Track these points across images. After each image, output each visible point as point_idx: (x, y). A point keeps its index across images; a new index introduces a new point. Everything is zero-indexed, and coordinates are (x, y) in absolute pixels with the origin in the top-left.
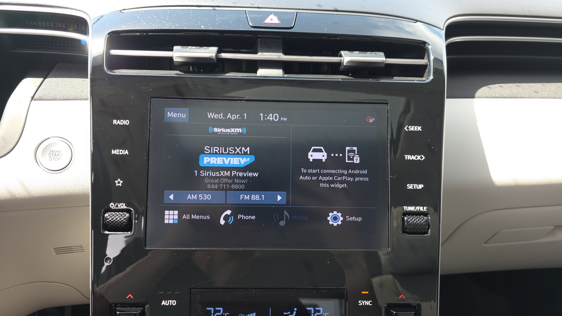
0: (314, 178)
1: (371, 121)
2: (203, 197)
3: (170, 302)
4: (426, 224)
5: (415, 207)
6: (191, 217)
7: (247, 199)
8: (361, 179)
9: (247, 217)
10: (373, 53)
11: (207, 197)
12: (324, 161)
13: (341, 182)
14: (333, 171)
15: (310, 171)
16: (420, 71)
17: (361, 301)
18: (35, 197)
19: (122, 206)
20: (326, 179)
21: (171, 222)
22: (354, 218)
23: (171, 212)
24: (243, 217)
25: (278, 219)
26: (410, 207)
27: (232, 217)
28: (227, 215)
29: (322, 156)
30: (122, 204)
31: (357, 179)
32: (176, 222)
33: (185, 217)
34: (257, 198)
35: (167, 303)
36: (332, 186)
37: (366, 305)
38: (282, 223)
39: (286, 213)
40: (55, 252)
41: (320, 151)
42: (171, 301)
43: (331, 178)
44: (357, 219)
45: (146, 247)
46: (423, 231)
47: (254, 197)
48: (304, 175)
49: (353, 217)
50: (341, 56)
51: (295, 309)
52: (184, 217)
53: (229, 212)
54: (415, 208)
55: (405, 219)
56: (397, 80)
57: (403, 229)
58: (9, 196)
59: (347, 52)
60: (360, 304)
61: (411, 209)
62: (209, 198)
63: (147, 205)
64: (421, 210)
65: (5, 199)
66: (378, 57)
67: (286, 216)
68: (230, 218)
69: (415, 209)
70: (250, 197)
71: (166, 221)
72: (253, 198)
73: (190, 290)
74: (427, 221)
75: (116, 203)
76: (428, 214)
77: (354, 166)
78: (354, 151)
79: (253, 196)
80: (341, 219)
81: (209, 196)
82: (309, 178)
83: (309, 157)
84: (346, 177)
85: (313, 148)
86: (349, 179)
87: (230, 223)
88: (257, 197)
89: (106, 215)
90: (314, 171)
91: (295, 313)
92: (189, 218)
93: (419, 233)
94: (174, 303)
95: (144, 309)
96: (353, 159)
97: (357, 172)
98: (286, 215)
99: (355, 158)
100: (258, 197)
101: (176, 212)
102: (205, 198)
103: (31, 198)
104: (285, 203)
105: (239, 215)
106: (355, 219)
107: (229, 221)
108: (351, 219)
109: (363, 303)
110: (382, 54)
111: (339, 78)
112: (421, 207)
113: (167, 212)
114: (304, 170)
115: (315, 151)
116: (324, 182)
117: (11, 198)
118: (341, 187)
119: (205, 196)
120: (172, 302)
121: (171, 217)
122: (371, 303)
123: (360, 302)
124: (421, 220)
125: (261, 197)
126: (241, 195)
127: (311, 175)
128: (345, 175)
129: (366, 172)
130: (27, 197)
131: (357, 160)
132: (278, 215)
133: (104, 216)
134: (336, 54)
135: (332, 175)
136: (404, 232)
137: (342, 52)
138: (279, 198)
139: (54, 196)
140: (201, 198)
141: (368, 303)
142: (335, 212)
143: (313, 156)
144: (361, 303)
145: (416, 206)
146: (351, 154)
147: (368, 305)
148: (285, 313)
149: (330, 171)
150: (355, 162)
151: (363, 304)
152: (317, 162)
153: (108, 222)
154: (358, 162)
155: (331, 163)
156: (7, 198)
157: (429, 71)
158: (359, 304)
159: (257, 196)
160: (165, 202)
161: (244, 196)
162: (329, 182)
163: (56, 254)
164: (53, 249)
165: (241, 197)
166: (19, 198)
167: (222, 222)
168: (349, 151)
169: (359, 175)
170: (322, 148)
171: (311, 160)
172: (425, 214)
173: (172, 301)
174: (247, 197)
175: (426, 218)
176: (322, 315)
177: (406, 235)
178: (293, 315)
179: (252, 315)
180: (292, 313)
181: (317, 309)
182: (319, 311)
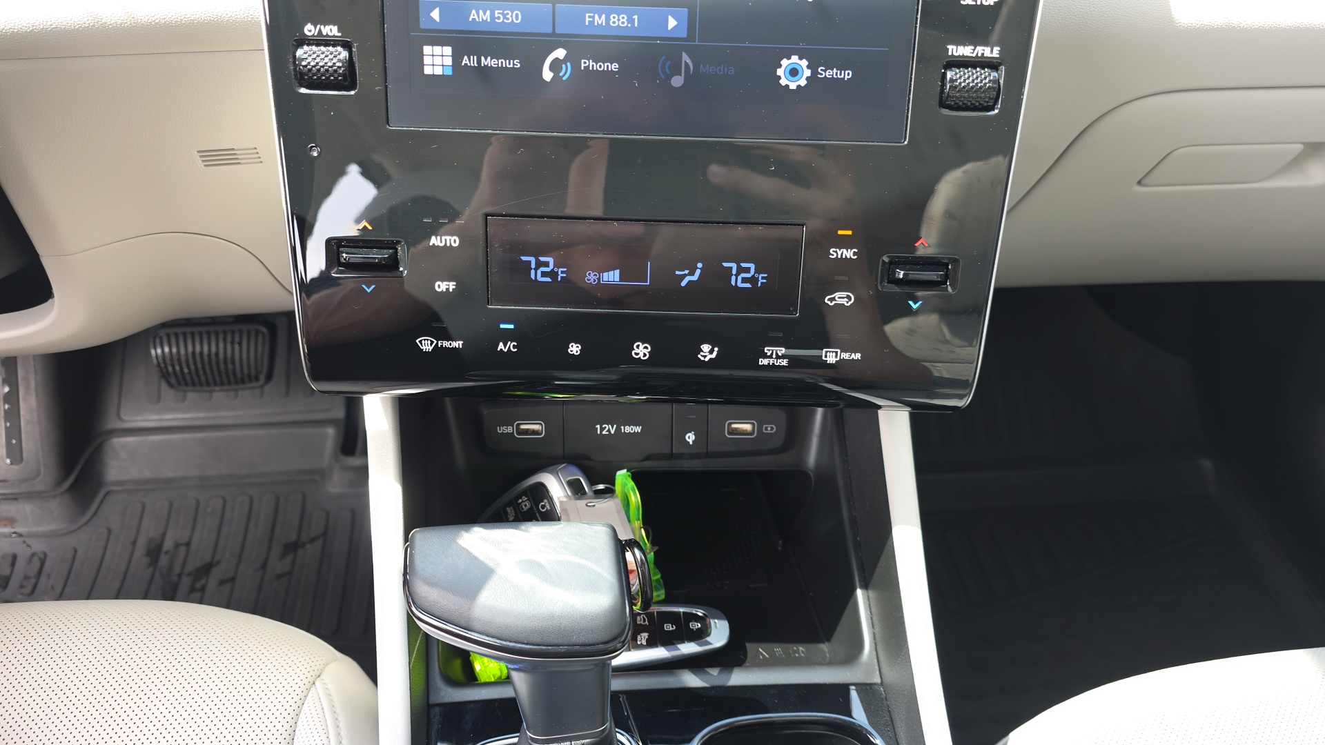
2: (505, 16)
3: (446, 240)
4: (993, 87)
5: (973, 48)
6: (479, 61)
7: (600, 23)
9: (600, 67)
11: (512, 16)
17: (835, 250)
18: (143, 24)
19: (331, 30)
21: (438, 71)
22: (835, 71)
23: (437, 50)
24: (593, 65)
25: (668, 72)
26: (962, 47)
27: (569, 64)
28: (557, 59)
30: (331, 27)
32: (449, 72)
33: (468, 62)
34: (623, 23)
35: (441, 242)
37: (844, 257)
38: (677, 81)
39: (686, 58)
40: (203, 161)
42: (448, 238)
44: (841, 75)
45: (389, 126)
46: (985, 104)
47: (616, 20)
49: (833, 70)
51: (700, 265)
52: (465, 60)
53: (560, 53)
54: (974, 50)
55: (949, 75)
57: (941, 98)
58: (88, 20)
60: (833, 255)
61: (965, 51)
62: (517, 19)
63: (384, 33)
64: (985, 55)
65: (80, 27)
67: (687, 65)
68: (564, 66)
69: (973, 53)
70: (608, 20)
71: (428, 70)
72: (614, 22)
73: (486, 218)
74: (996, 82)
75: (318, 26)
76: (1000, 64)
79: (614, 18)
80: (808, 73)
81: (517, 15)
87: (564, 78)
88: (622, 20)
89: (299, 53)
91: (698, 272)
92: (476, 65)
93: (975, 109)
94: (455, 241)
95: (396, 252)
98: (686, 62)
100: (624, 20)
101: (448, 50)
102: (508, 19)
103: (135, 26)
104: (685, 35)
105: (583, 61)
106: (837, 73)
107: (561, 74)
108: (829, 74)
109: (840, 253)
112: (985, 48)
113: (427, 49)
117: (94, 26)
119: (508, 14)
120: (450, 240)
121: (438, 60)
122: (855, 254)
123: (833, 251)
124: (984, 78)
125: (631, 20)
126: (587, 15)
130: (126, 23)
132: (669, 62)
133: (294, 57)
136: (942, 105)
138: (672, 23)
139: (184, 24)
140: (499, 18)
141: (849, 254)
142: (795, 59)
144: (835, 253)
145: (976, 44)
147: (849, 257)
148: (677, 273)
151: (839, 257)
153: (306, 66)
156: (84, 23)
158: (830, 256)
159: (623, 18)
160: (422, 26)
161: (593, 17)
163: (206, 166)
164: (196, 153)
165: (587, 19)
166: (111, 24)
167: (547, 75)
172: (992, 65)
173: (450, 237)
174: (600, 20)
175: (994, 74)
176: (753, 280)
177: (946, 112)
178: (695, 277)
179: (611, 273)
180: (692, 273)
181: (744, 265)
182: (748, 270)
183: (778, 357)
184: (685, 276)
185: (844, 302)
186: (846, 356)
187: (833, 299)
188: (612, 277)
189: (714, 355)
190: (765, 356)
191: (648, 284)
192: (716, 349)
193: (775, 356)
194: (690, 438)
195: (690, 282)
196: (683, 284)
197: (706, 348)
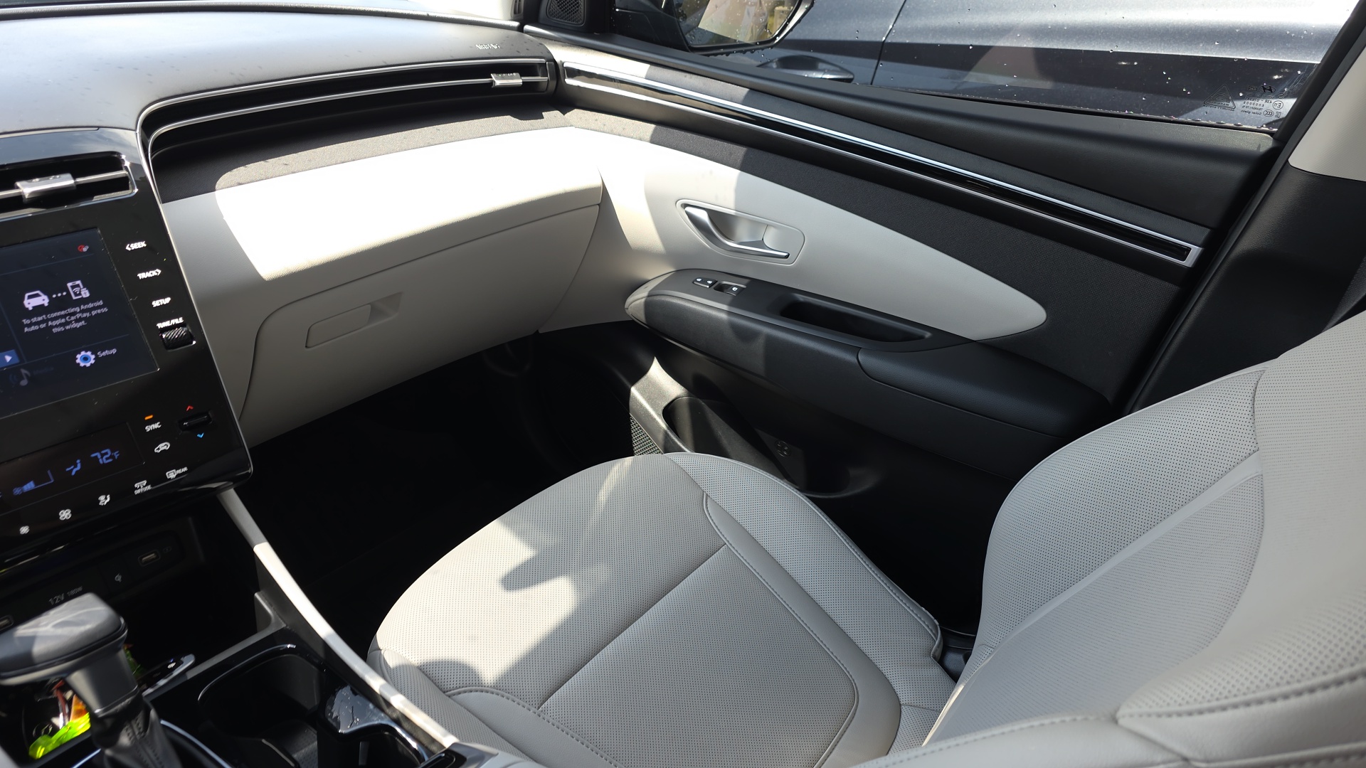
0: (43, 326)
1: (85, 249)
4: (187, 334)
8: (99, 311)
10: (58, 176)
12: (46, 305)
13: (77, 321)
14: (63, 313)
15: (34, 320)
16: (122, 184)
20: (57, 322)
25: (17, 380)
26: (164, 323)
29: (43, 300)
31: (94, 313)
36: (68, 327)
38: (24, 383)
39: (24, 371)
41: (37, 295)
43: (63, 320)
44: (110, 352)
46: (188, 341)
48: (29, 326)
49: (105, 351)
50: (18, 188)
51: (78, 461)
54: (170, 322)
55: (164, 336)
56: (98, 199)
57: (165, 346)
59: (24, 183)
60: (148, 430)
61: (167, 324)
64: (177, 323)
66: (65, 181)
69: (170, 324)
74: (187, 331)
76: (186, 324)
77: (84, 301)
78: (78, 286)
80: (93, 357)
82: (36, 327)
83: (27, 306)
84: (80, 315)
85: (27, 295)
86: (85, 315)
90: (40, 319)
91: (79, 465)
93: (183, 345)
96: (80, 294)
97: (91, 305)
98: (24, 373)
99: (82, 293)
104: (18, 361)
106: (108, 352)
108: (104, 354)
109: (151, 427)
110: (69, 175)
111: (28, 212)
112: (175, 320)
114: (26, 322)
115: (30, 297)
116: (56, 326)
118: (78, 326)
122: (159, 425)
124: (181, 332)
127: (38, 323)
128: (79, 312)
129: (101, 303)
131: (85, 293)
132: (15, 376)
134: (13, 187)
135: (62, 317)
136: (167, 349)
137: (18, 184)
138: (8, 358)
141: (156, 426)
142: (83, 353)
143: (30, 303)
144: (148, 428)
145: (170, 319)
146: (77, 290)
147: (157, 428)
148: (67, 469)
149: (59, 314)
150: (84, 296)
151: (152, 429)
152: (39, 310)
154: (88, 295)
155: (55, 305)
157: (132, 183)
162: (61, 325)
168: (73, 287)
169: (94, 308)
170: (38, 292)
171: (31, 309)
172: (182, 325)
175: (185, 329)
176: (112, 457)
177: (169, 351)
178: (79, 467)
179: (28, 485)
180: (76, 466)
181: (103, 452)
182: (106, 453)
183: (144, 487)
184: (72, 470)
185: (165, 448)
186: (179, 471)
187: (159, 449)
188: (30, 486)
189: (108, 500)
190: (137, 489)
191: (52, 481)
192: (108, 496)
193: (142, 487)
194: (118, 578)
195: (77, 472)
196: (73, 473)
197: (102, 498)
